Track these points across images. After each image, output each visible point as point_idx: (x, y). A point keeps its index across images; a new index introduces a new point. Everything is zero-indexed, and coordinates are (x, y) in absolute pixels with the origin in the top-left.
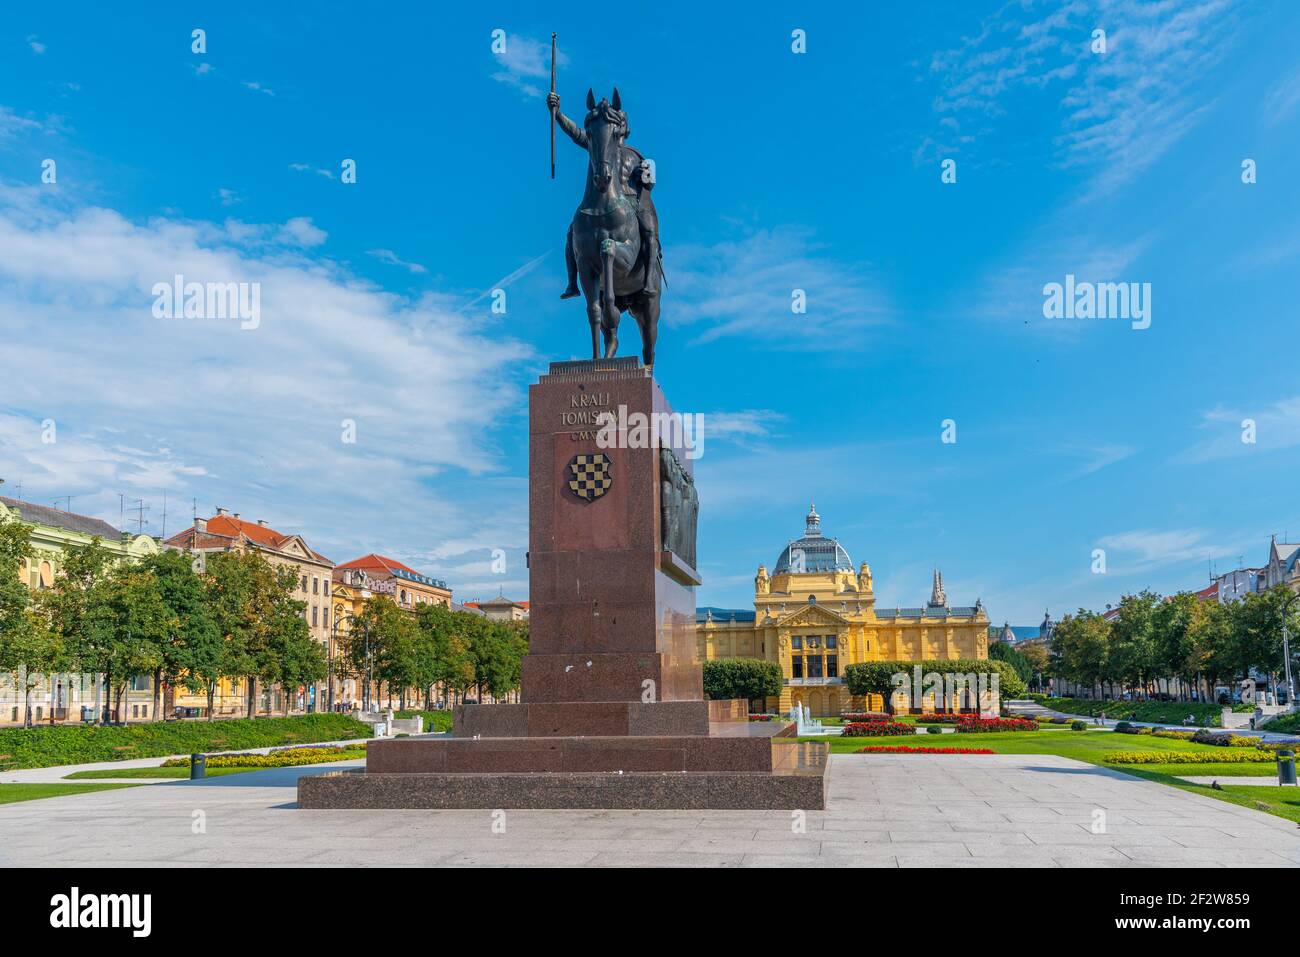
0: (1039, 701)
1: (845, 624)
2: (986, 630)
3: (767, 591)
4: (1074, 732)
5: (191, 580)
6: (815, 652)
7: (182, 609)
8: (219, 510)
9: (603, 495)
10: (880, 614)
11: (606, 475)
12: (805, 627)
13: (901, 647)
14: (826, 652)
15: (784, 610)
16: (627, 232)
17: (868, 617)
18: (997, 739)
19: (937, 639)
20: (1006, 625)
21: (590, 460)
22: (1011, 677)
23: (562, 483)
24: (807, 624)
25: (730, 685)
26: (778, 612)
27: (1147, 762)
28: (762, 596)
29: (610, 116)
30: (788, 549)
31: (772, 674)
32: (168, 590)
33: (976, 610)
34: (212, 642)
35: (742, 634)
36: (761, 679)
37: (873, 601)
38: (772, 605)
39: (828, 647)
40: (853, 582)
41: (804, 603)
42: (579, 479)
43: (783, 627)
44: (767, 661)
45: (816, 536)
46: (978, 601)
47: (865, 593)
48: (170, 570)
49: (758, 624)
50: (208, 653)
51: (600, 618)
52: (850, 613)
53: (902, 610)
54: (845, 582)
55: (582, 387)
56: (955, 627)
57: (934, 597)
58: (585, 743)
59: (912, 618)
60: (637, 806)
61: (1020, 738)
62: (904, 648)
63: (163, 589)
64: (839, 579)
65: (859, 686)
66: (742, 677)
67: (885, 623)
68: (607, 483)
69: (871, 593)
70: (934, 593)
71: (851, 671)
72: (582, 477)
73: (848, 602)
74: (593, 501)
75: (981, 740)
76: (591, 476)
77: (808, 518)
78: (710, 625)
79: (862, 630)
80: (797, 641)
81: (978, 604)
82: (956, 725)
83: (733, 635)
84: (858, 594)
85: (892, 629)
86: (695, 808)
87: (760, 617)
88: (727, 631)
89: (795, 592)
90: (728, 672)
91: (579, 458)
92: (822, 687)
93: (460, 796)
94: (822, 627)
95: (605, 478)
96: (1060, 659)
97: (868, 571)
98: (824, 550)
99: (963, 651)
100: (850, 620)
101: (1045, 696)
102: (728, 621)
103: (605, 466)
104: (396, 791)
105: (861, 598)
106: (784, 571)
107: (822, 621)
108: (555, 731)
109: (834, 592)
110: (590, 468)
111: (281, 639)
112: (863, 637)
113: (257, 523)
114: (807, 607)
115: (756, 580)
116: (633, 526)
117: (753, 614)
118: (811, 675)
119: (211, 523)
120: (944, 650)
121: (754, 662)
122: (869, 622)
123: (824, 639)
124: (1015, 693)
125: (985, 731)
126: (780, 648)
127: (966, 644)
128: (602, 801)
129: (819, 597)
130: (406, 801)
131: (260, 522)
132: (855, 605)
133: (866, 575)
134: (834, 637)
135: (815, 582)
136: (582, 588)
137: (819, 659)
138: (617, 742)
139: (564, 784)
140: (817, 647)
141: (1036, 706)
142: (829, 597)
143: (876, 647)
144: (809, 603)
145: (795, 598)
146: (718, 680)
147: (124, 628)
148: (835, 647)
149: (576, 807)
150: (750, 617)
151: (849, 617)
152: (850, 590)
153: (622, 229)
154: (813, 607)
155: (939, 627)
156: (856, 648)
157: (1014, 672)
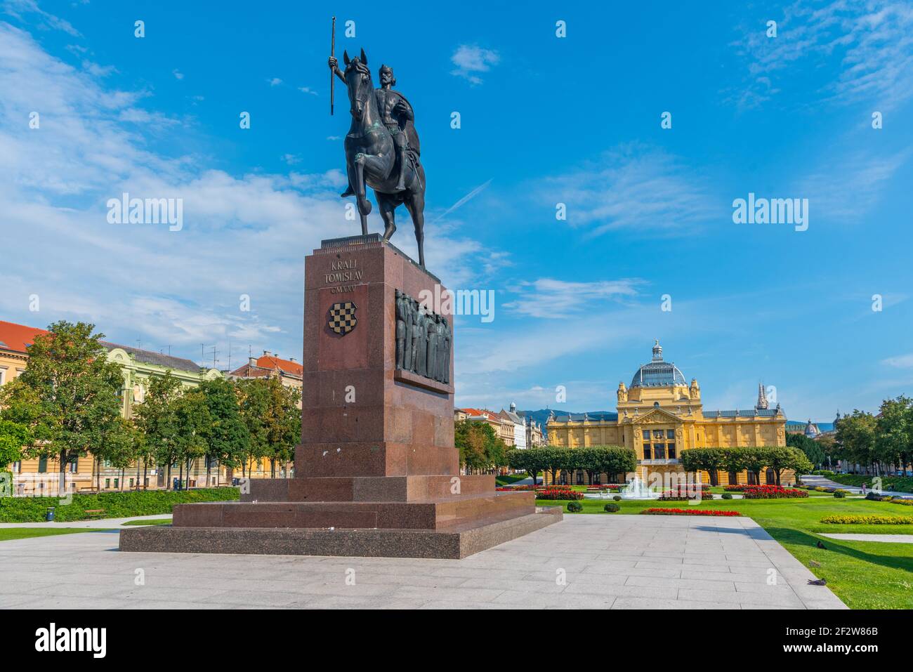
0: (827, 476)
1: (680, 422)
2: (784, 426)
3: (626, 399)
4: (836, 499)
5: (229, 396)
6: (659, 441)
7: (223, 416)
8: (265, 352)
9: (351, 331)
10: (706, 415)
11: (353, 317)
12: (652, 424)
13: (722, 438)
14: (667, 441)
15: (637, 413)
16: (379, 148)
17: (697, 417)
18: (774, 504)
19: (748, 432)
20: (809, 422)
21: (343, 306)
22: (801, 459)
23: (325, 323)
24: (653, 422)
25: (598, 463)
26: (633, 414)
27: (852, 523)
28: (622, 403)
29: (360, 68)
30: (640, 370)
31: (628, 456)
32: (215, 403)
33: (776, 411)
34: (243, 436)
35: (609, 429)
36: (620, 460)
37: (701, 406)
38: (628, 409)
39: (669, 438)
40: (686, 392)
41: (651, 408)
42: (335, 320)
43: (637, 424)
44: (626, 447)
45: (660, 362)
46: (778, 405)
47: (695, 400)
48: (217, 390)
49: (620, 422)
50: (240, 444)
51: (348, 417)
52: (684, 414)
53: (722, 412)
54: (681, 393)
55: (338, 256)
56: (761, 423)
57: (759, 403)
58: (310, 507)
59: (729, 417)
60: (333, 554)
61: (791, 503)
62: (724, 438)
63: (211, 403)
64: (676, 391)
65: (690, 465)
66: (608, 459)
67: (710, 421)
68: (353, 323)
69: (699, 400)
70: (759, 400)
71: (684, 455)
72: (337, 318)
73: (682, 407)
74: (344, 335)
75: (761, 504)
76: (343, 318)
77: (654, 349)
78: (587, 423)
79: (693, 426)
80: (646, 433)
81: (778, 407)
82: (744, 493)
83: (603, 430)
84: (690, 401)
85: (716, 425)
86: (372, 556)
87: (621, 418)
88: (598, 427)
89: (644, 400)
90: (598, 455)
91: (335, 305)
92: (665, 466)
93: (219, 544)
94: (663, 424)
95: (352, 319)
96: (842, 446)
97: (696, 385)
98: (665, 371)
99: (768, 440)
100: (684, 419)
101: (833, 472)
102: (599, 421)
103: (352, 311)
104: (179, 540)
105: (692, 404)
106: (637, 386)
107: (664, 420)
108: (305, 497)
109: (673, 400)
110: (343, 312)
111: (290, 434)
112: (694, 431)
113: (289, 360)
114: (653, 410)
115: (618, 392)
116: (370, 352)
117: (616, 416)
118: (657, 457)
119: (260, 361)
120: (753, 440)
121: (616, 448)
122: (697, 420)
123: (666, 432)
124: (805, 470)
125: (766, 498)
126: (635, 439)
127: (769, 436)
128: (311, 550)
129: (661, 404)
130: (185, 547)
131: (291, 359)
132: (687, 409)
133: (695, 388)
134: (673, 431)
135: (658, 393)
136: (336, 396)
137: (662, 446)
138: (332, 506)
139: (286, 536)
140: (661, 438)
141: (824, 480)
142: (669, 403)
143: (704, 438)
144: (655, 407)
145: (645, 404)
146: (590, 460)
147: (184, 428)
148: (673, 438)
149: (293, 554)
150: (614, 417)
151: (683, 417)
152: (684, 398)
153: (375, 147)
154: (657, 410)
155: (749, 424)
156: (689, 438)
157: (804, 455)
